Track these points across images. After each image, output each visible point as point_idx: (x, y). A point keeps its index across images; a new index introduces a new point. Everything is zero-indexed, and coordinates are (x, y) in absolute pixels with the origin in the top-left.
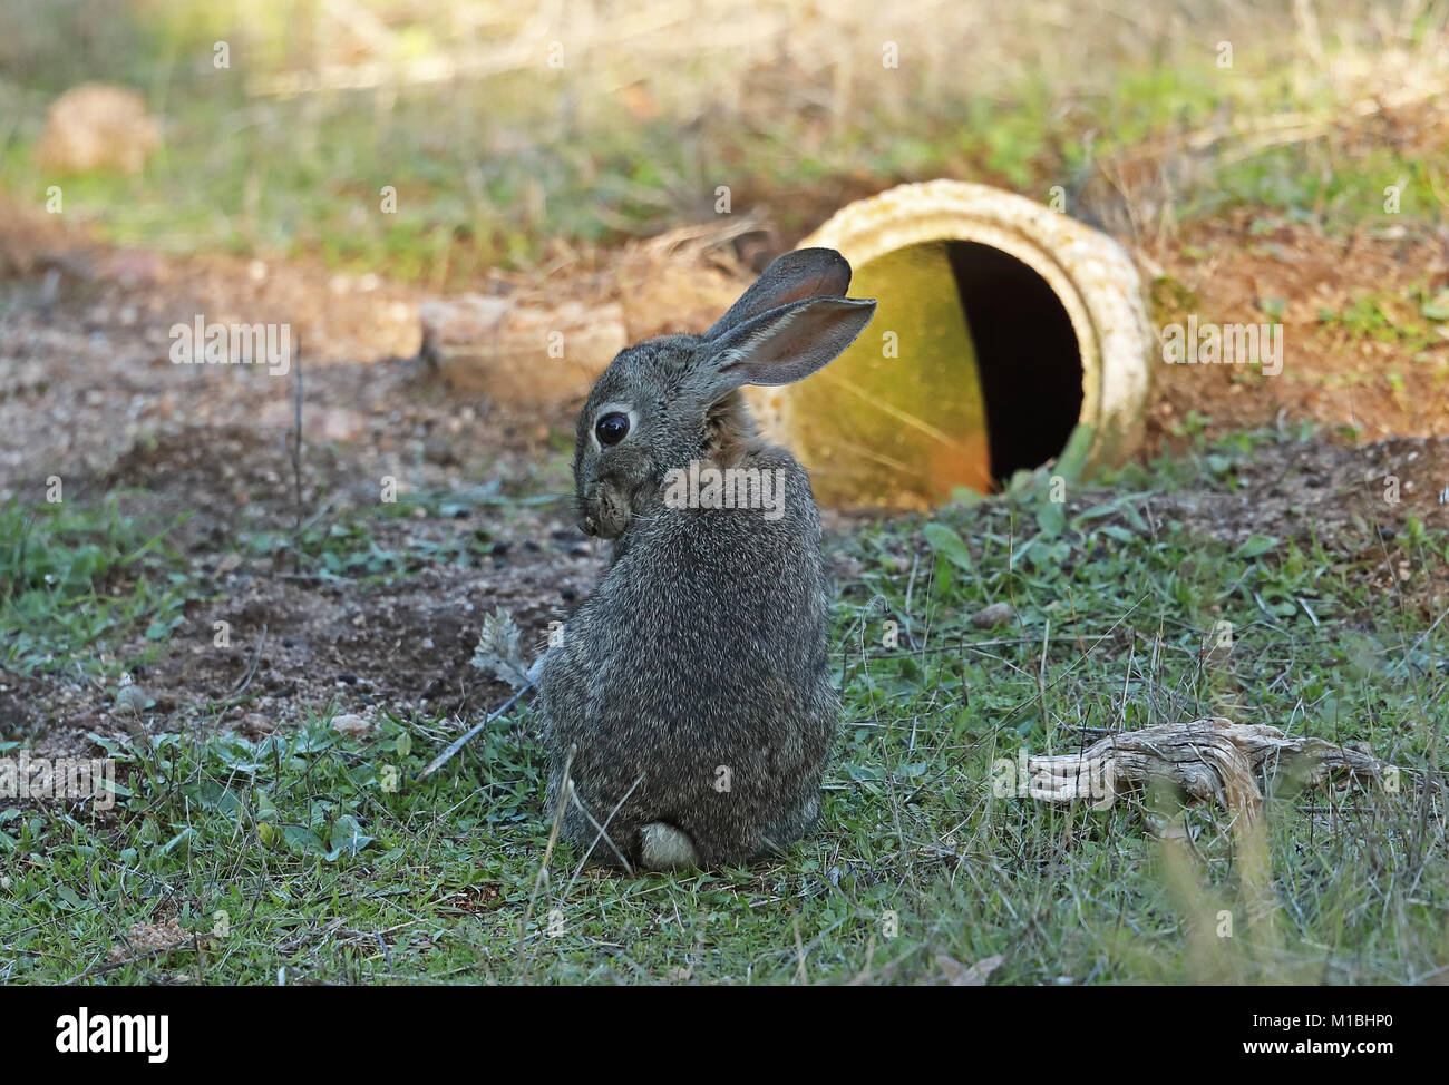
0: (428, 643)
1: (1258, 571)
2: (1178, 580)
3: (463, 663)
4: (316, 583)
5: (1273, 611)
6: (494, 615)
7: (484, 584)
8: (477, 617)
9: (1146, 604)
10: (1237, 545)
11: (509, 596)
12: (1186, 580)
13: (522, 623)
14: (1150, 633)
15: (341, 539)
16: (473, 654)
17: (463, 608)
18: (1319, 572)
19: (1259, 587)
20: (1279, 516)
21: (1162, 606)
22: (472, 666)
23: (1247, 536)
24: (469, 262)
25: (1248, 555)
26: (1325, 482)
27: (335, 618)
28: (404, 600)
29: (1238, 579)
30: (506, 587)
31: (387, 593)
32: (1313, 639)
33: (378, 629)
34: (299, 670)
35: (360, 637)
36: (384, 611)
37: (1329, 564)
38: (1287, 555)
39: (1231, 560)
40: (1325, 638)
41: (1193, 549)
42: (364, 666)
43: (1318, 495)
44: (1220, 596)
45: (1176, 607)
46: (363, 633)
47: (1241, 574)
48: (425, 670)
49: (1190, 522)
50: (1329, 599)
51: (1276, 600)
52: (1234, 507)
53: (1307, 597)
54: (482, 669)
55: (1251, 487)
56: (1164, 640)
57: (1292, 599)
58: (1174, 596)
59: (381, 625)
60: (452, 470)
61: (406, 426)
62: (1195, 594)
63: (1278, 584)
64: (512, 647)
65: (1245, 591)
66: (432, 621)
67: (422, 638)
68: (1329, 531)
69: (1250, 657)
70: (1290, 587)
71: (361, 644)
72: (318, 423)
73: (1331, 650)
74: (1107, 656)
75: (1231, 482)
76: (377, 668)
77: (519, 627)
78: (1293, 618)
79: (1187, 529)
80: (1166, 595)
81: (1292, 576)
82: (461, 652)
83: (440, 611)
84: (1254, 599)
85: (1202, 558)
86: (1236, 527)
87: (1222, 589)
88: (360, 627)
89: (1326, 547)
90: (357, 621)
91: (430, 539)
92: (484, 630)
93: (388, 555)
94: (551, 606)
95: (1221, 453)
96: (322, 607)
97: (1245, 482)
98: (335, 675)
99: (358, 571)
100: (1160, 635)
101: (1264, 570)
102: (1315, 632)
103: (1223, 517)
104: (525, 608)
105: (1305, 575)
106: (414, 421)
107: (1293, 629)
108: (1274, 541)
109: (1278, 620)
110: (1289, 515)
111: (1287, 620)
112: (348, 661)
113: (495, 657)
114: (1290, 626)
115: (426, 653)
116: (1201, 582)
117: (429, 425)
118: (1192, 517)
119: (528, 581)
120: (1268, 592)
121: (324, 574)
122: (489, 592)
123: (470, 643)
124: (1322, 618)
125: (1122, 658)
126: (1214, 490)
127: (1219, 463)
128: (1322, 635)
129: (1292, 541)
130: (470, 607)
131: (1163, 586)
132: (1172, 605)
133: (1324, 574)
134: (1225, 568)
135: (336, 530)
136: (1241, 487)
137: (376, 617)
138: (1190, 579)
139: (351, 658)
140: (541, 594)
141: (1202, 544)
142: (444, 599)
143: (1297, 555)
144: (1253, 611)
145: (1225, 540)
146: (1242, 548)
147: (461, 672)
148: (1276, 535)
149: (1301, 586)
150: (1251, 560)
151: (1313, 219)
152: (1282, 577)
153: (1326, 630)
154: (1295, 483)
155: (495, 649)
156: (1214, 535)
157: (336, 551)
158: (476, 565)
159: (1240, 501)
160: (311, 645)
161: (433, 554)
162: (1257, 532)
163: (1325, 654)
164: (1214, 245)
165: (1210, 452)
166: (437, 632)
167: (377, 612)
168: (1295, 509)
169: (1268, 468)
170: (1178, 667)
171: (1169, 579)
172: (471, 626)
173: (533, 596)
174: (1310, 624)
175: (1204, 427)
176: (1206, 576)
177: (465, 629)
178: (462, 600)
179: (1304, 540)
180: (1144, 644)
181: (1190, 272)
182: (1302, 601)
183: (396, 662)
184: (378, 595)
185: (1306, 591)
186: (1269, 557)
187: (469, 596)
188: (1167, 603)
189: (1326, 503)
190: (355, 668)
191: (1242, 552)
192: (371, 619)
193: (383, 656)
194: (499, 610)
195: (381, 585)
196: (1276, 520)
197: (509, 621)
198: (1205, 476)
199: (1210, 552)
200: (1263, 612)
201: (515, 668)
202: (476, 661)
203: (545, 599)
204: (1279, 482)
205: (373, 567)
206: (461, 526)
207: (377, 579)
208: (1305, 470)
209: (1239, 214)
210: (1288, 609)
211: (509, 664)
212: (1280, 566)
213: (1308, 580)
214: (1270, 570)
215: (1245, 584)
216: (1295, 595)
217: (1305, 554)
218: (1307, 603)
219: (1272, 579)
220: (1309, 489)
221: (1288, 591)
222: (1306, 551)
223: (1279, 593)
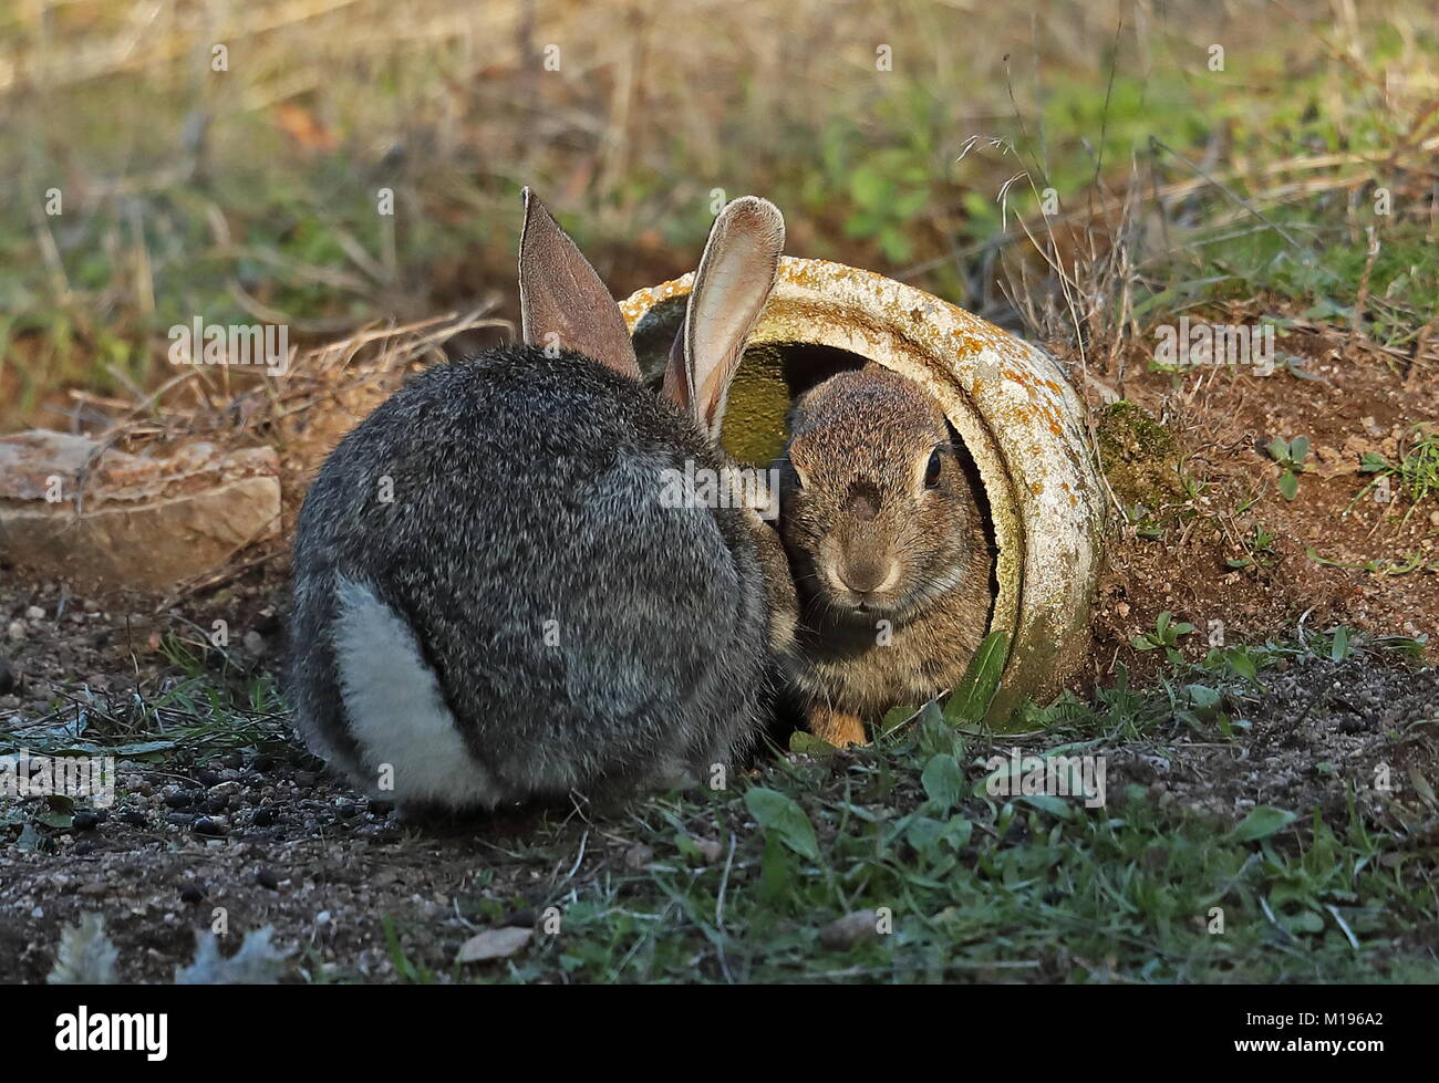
1: (1265, 863)
2: (1141, 875)
5: (1288, 924)
6: (77, 925)
7: (61, 878)
8: (50, 927)
9: (1090, 914)
10: (1231, 822)
11: (100, 896)
12: (1152, 875)
13: (120, 937)
17: (27, 915)
18: (1360, 864)
19: (1265, 887)
20: (1299, 777)
21: (1115, 917)
23: (1248, 808)
24: (37, 376)
25: (1249, 838)
26: (1370, 725)
29: (1233, 874)
30: (95, 883)
32: (1350, 969)
37: (1378, 852)
38: (1310, 838)
39: (1223, 846)
40: (1368, 967)
41: (1164, 828)
43: (1359, 744)
44: (1204, 901)
45: (1137, 919)
47: (1238, 867)
49: (1160, 785)
50: (1375, 906)
51: (1292, 909)
52: (1228, 764)
53: (1341, 903)
55: (1254, 732)
56: (1119, 968)
57: (1317, 907)
58: (1133, 900)
60: (11, 698)
62: (1165, 896)
63: (1295, 883)
64: (104, 975)
65: (1244, 894)
68: (1375, 801)
70: (1314, 888)
75: (1223, 725)
77: (115, 944)
78: (1319, 937)
79: (1154, 797)
80: (1120, 899)
81: (1319, 871)
84: (1259, 905)
85: (1179, 843)
86: (1230, 795)
87: (1208, 891)
89: (1369, 825)
92: (62, 948)
94: (165, 911)
95: (1207, 678)
97: (1245, 724)
100: (1112, 961)
101: (1274, 860)
103: (1209, 779)
104: (125, 915)
105: (1337, 869)
107: (1319, 952)
108: (1290, 816)
109: (1295, 939)
110: (1312, 773)
111: (1309, 940)
114: (1314, 948)
116: (1177, 880)
118: (1163, 778)
119: (128, 872)
120: (1279, 895)
122: (69, 890)
123: (37, 970)
124: (1362, 937)
126: (1196, 737)
127: (1203, 694)
128: (1365, 959)
129: (1318, 818)
130: (38, 913)
131: (1116, 885)
132: (1130, 915)
133: (1367, 868)
134: (1213, 859)
136: (1239, 731)
138: (1159, 874)
140: (150, 893)
141: (1179, 820)
143: (1325, 838)
144: (1256, 925)
145: (1213, 812)
146: (1239, 826)
148: (1293, 808)
149: (1331, 886)
150: (1255, 846)
151: (1353, 315)
152: (1302, 872)
153: (1370, 955)
154: (1321, 727)
156: (1196, 806)
158: (50, 847)
159: (1238, 753)
162: (1264, 802)
165: (1194, 677)
168: (1321, 766)
169: (1282, 703)
171: (1126, 876)
172: (41, 942)
173: (136, 896)
174: (1345, 945)
175: (1183, 638)
176: (1184, 871)
177: (30, 946)
178: (28, 902)
179: (1337, 815)
180: (1087, 976)
181: (1161, 399)
182: (1334, 910)
185: (1338, 894)
186: (1281, 841)
187: (38, 895)
188: (1122, 912)
191: (1239, 834)
194: (84, 918)
196: (1293, 783)
197: (100, 934)
198: (1183, 715)
199: (1189, 834)
200: (1272, 926)
203: (155, 900)
204: (1298, 723)
208: (1341, 706)
210: (1312, 922)
212: (1298, 856)
213: (1343, 878)
214: (1283, 861)
215: (1245, 882)
216: (1323, 900)
217: (1338, 837)
218: (1341, 914)
219: (1287, 875)
220: (1344, 736)
221: (1311, 894)
222: (1340, 833)
223: (1298, 897)
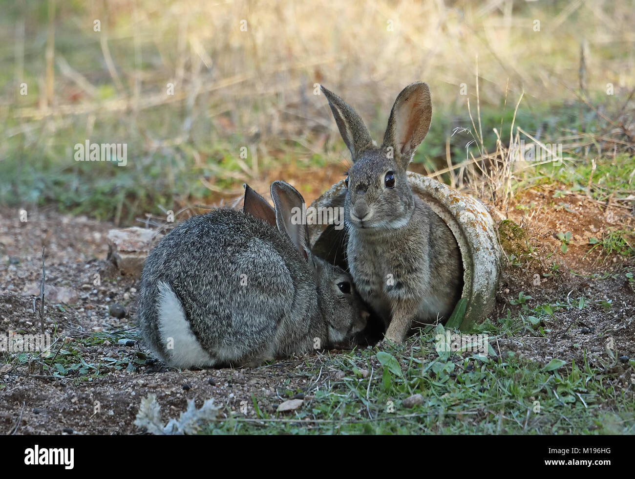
0: (111, 413)
1: (555, 379)
2: (513, 382)
3: (130, 424)
4: (52, 379)
5: (563, 400)
6: (146, 398)
7: (141, 382)
8: (137, 399)
9: (496, 396)
10: (544, 364)
11: (155, 388)
12: (516, 383)
13: (161, 402)
14: (497, 411)
15: (65, 356)
16: (135, 418)
17: (130, 394)
18: (588, 379)
19: (556, 387)
20: (567, 349)
21: (503, 397)
22: (135, 425)
23: (550, 360)
24: (134, 209)
25: (549, 370)
26: (592, 331)
27: (62, 398)
28: (98, 389)
29: (544, 382)
30: (153, 383)
31: (89, 386)
32: (584, 415)
33: (85, 405)
34: (43, 426)
35: (75, 409)
36: (88, 395)
37: (594, 375)
38: (571, 370)
39: (541, 372)
40: (591, 414)
41: (521, 366)
42: (77, 424)
43: (588, 338)
44: (535, 391)
45: (511, 397)
46: (77, 407)
47: (546, 380)
48: (110, 427)
49: (520, 352)
50: (593, 394)
51: (564, 394)
52: (543, 344)
53: (581, 392)
54: (140, 427)
55: (552, 333)
56: (505, 414)
57: (573, 394)
58: (510, 392)
59: (86, 402)
60: (125, 320)
61: (101, 296)
62: (521, 390)
63: (566, 386)
64: (156, 415)
65: (548, 389)
66: (113, 401)
67: (108, 410)
68: (593, 357)
69: (550, 423)
70: (572, 387)
71: (76, 412)
72: (53, 294)
73: (594, 422)
74: (474, 423)
75: (541, 330)
76: (84, 425)
77: (160, 404)
78: (574, 404)
79: (517, 355)
80: (506, 390)
81: (574, 381)
82: (129, 417)
83: (118, 395)
84: (553, 393)
85: (526, 371)
86: (543, 355)
87: (536, 388)
88: (75, 403)
89: (591, 366)
90: (73, 401)
91: (112, 357)
92: (141, 406)
93: (90, 365)
94: (177, 393)
95: (536, 315)
96: (55, 392)
97: (549, 331)
98: (61, 429)
99: (75, 373)
100: (502, 412)
101: (558, 377)
102: (585, 411)
103: (536, 350)
104: (163, 394)
105: (580, 381)
106: (104, 293)
107: (574, 409)
108: (564, 362)
109: (565, 405)
110: (572, 348)
111: (570, 405)
112: (68, 421)
113: (147, 420)
114: (572, 408)
115: (109, 418)
116: (525, 384)
117: (112, 296)
118: (520, 349)
119: (164, 380)
120: (560, 390)
121: (56, 374)
122: (144, 386)
123: (133, 413)
124: (589, 404)
125: (482, 424)
126: (532, 335)
127: (534, 320)
128: (590, 412)
129: (573, 363)
130: (133, 393)
131: (504, 386)
132: (509, 396)
133: (590, 380)
134: (537, 377)
135: (62, 351)
136: (546, 333)
137: (83, 398)
138: (519, 382)
139: (70, 420)
140: (172, 387)
141: (526, 364)
142: (120, 389)
143: (576, 370)
144: (552, 399)
145: (537, 361)
146: (546, 366)
147: (129, 428)
148: (565, 359)
149: (578, 386)
150: (552, 373)
151: (587, 190)
152: (568, 381)
153: (591, 410)
154: (574, 332)
155: (147, 416)
156: (532, 359)
157: (62, 363)
158: (137, 371)
159: (546, 340)
160: (49, 413)
161: (114, 364)
162: (555, 357)
163: (590, 423)
164: (534, 203)
165: (531, 314)
166: (116, 406)
167: (84, 396)
168: (574, 345)
169: (561, 322)
170: (512, 429)
171: (507, 383)
172: (134, 403)
173: (167, 388)
174: (583, 407)
175: (527, 301)
176: (527, 381)
177: (131, 405)
178: (130, 390)
179: (580, 362)
180: (494, 417)
181: (520, 218)
182: (579, 395)
183: (94, 422)
184: (85, 387)
185: (580, 389)
186: (560, 371)
187: (133, 388)
188: (506, 395)
189: (592, 343)
190: (72, 425)
191: (546, 368)
192: (81, 399)
193: (87, 419)
194: (149, 395)
195: (86, 381)
196: (565, 351)
197: (154, 401)
198: (527, 327)
199: (529, 368)
200: (558, 400)
201: (158, 426)
202: (137, 422)
203: (174, 389)
204: (567, 330)
205: (82, 371)
206: (129, 350)
207: (85, 378)
208: (582, 324)
209: (547, 187)
210: (570, 398)
211: (155, 424)
212: (566, 376)
213: (582, 384)
214: (562, 378)
215: (548, 385)
216: (575, 391)
217: (580, 370)
218: (581, 396)
219: (563, 383)
220: (583, 335)
221: (571, 389)
222: (581, 368)
223: (567, 390)
